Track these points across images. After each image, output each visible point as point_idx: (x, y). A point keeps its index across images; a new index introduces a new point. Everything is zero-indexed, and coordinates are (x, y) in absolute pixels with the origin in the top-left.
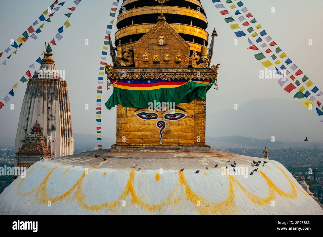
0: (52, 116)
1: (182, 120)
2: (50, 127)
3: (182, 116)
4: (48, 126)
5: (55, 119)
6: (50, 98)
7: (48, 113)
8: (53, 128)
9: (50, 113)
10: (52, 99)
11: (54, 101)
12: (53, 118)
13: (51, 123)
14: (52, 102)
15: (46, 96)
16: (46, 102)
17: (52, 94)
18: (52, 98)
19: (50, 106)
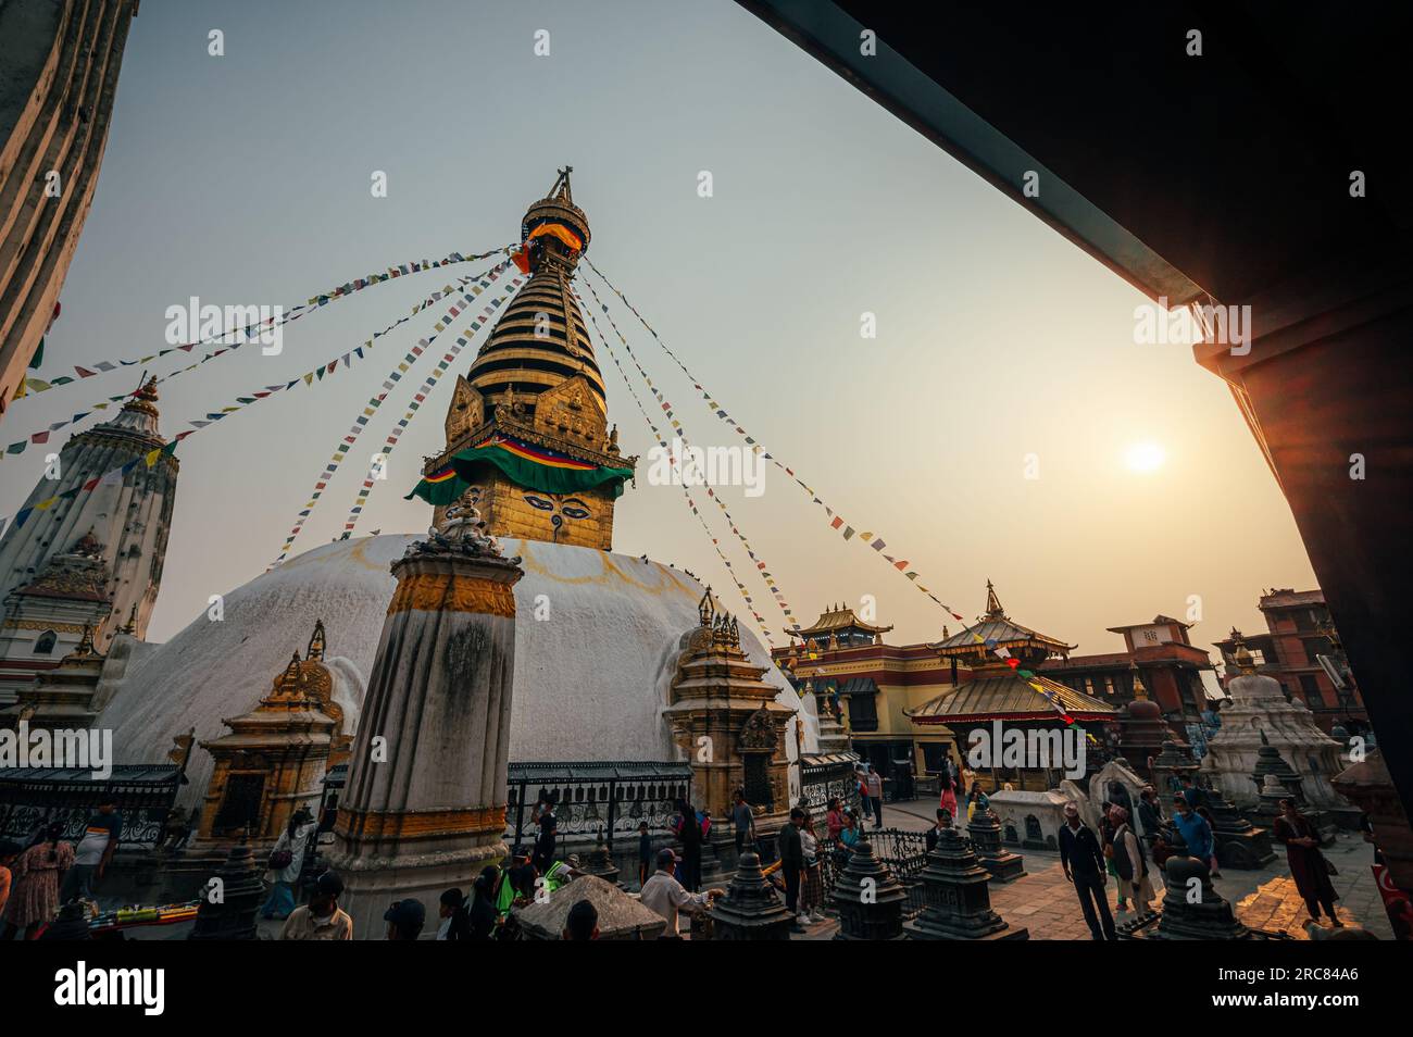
0: (137, 524)
1: (584, 521)
2: (127, 548)
3: (585, 515)
4: (122, 544)
5: (144, 533)
6: (143, 484)
7: (129, 515)
8: (135, 552)
9: (135, 516)
10: (146, 488)
11: (151, 493)
12: (140, 530)
13: (131, 540)
14: (145, 493)
15: (134, 478)
16: (129, 491)
17: (150, 476)
18: (146, 485)
19: (137, 500)
